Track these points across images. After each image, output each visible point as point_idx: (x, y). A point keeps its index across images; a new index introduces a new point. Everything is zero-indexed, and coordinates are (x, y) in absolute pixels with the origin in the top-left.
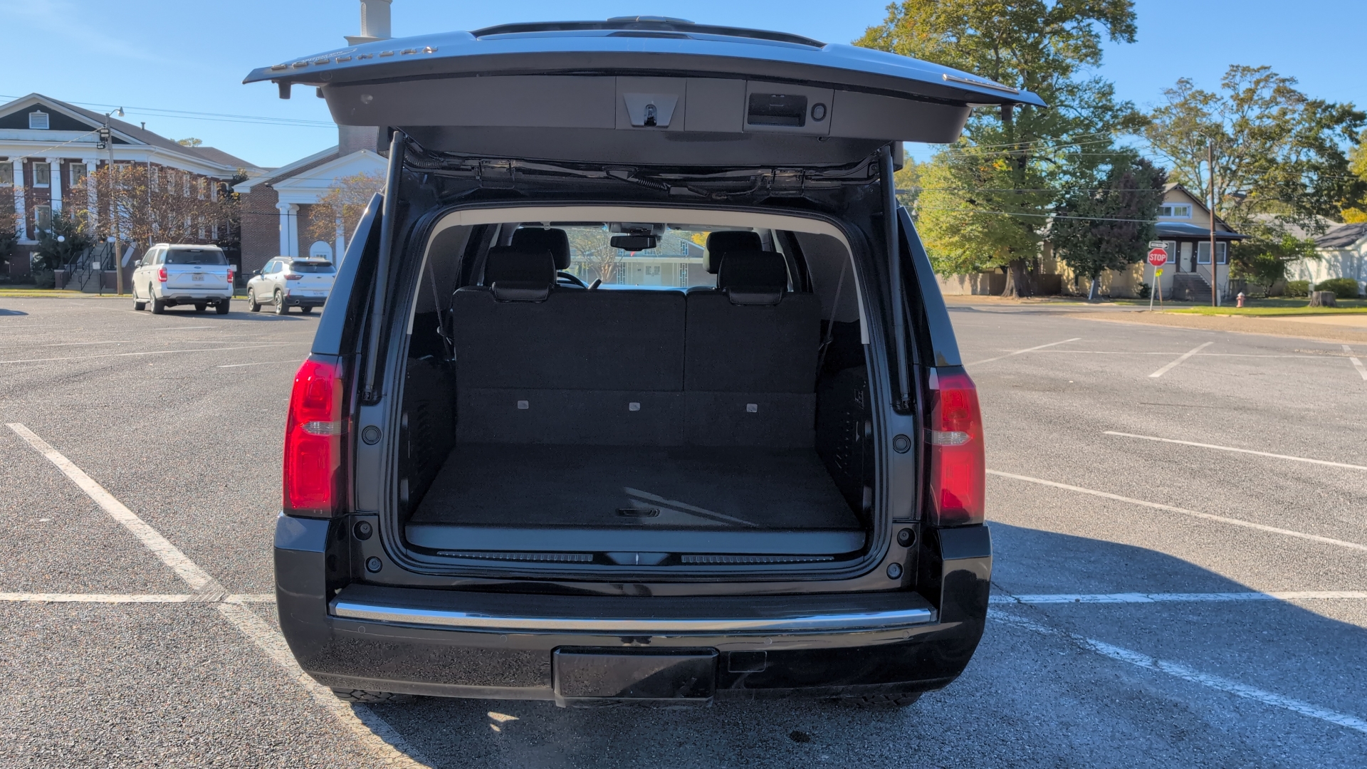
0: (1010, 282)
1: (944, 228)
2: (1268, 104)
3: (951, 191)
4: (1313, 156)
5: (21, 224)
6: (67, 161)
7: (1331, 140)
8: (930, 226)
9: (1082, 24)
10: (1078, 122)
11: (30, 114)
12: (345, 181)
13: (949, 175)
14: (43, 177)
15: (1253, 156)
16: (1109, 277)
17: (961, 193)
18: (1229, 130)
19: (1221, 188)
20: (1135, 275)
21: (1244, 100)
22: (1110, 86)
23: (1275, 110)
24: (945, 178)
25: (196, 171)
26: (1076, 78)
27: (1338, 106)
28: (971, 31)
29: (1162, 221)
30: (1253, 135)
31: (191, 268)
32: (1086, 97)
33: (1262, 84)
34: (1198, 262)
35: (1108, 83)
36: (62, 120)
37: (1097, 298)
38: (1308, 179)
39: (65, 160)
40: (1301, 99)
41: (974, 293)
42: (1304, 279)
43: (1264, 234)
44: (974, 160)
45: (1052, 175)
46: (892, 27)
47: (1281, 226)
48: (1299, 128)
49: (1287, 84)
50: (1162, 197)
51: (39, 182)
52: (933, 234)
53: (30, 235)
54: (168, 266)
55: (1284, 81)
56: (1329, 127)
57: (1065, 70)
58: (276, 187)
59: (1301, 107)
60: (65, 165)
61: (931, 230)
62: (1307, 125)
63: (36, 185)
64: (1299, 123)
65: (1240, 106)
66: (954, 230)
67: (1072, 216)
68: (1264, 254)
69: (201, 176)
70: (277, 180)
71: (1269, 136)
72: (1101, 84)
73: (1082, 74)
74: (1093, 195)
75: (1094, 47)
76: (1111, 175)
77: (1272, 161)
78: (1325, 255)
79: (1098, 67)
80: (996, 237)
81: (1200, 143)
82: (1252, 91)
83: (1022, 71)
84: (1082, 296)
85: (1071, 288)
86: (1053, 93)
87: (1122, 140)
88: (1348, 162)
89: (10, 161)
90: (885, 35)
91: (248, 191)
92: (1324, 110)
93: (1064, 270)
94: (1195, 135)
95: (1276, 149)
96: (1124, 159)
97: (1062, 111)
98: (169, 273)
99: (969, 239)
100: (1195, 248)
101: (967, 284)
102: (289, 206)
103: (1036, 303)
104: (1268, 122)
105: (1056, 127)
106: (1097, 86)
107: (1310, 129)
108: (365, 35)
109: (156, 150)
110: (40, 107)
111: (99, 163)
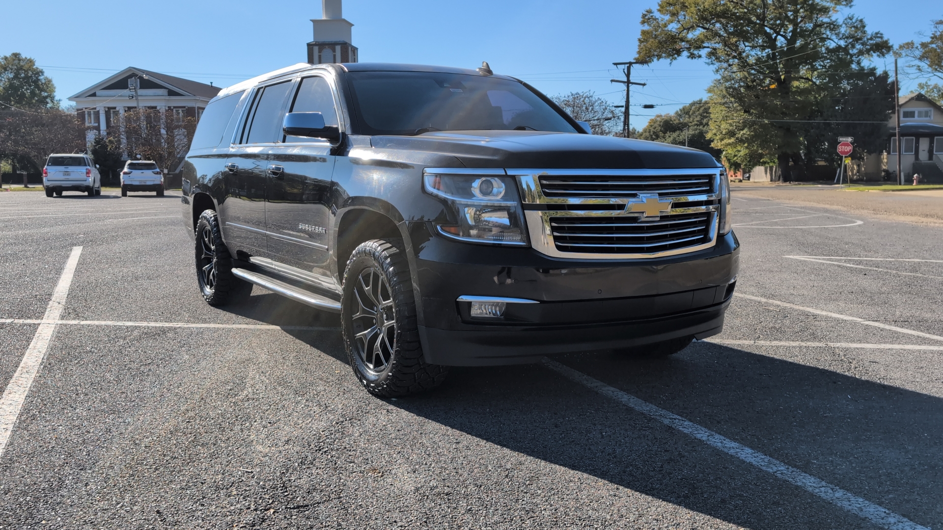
1: (724, 133)
3: (727, 104)
13: (725, 94)
17: (734, 105)
22: (861, 21)
31: (62, 168)
32: (842, 30)
34: (935, 153)
35: (859, 19)
36: (147, 84)
52: (718, 137)
72: (854, 20)
73: (838, 14)
79: (851, 7)
99: (742, 141)
100: (932, 142)
106: (851, 22)
108: (324, 18)
109: (201, 99)
110: (133, 75)
111: (167, 108)
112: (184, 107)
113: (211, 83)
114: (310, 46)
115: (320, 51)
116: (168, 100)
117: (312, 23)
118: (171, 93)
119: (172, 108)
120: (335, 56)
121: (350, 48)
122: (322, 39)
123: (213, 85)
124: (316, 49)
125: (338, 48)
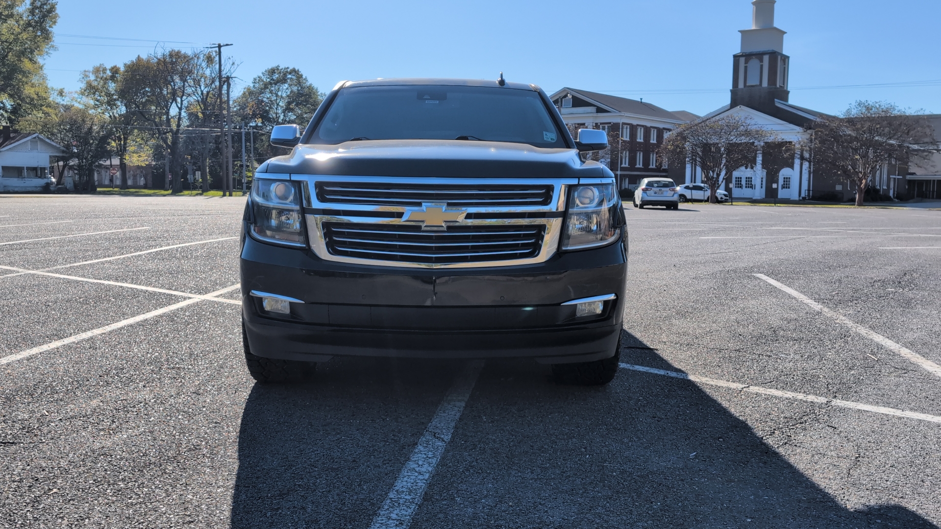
36: (579, 101)
108: (754, 28)
109: (626, 115)
111: (594, 125)
112: (610, 123)
113: (641, 99)
114: (736, 57)
115: (746, 62)
116: (596, 117)
117: (740, 34)
118: (600, 110)
119: (599, 124)
120: (762, 67)
121: (779, 57)
122: (749, 50)
123: (643, 101)
124: (742, 60)
125: (766, 58)
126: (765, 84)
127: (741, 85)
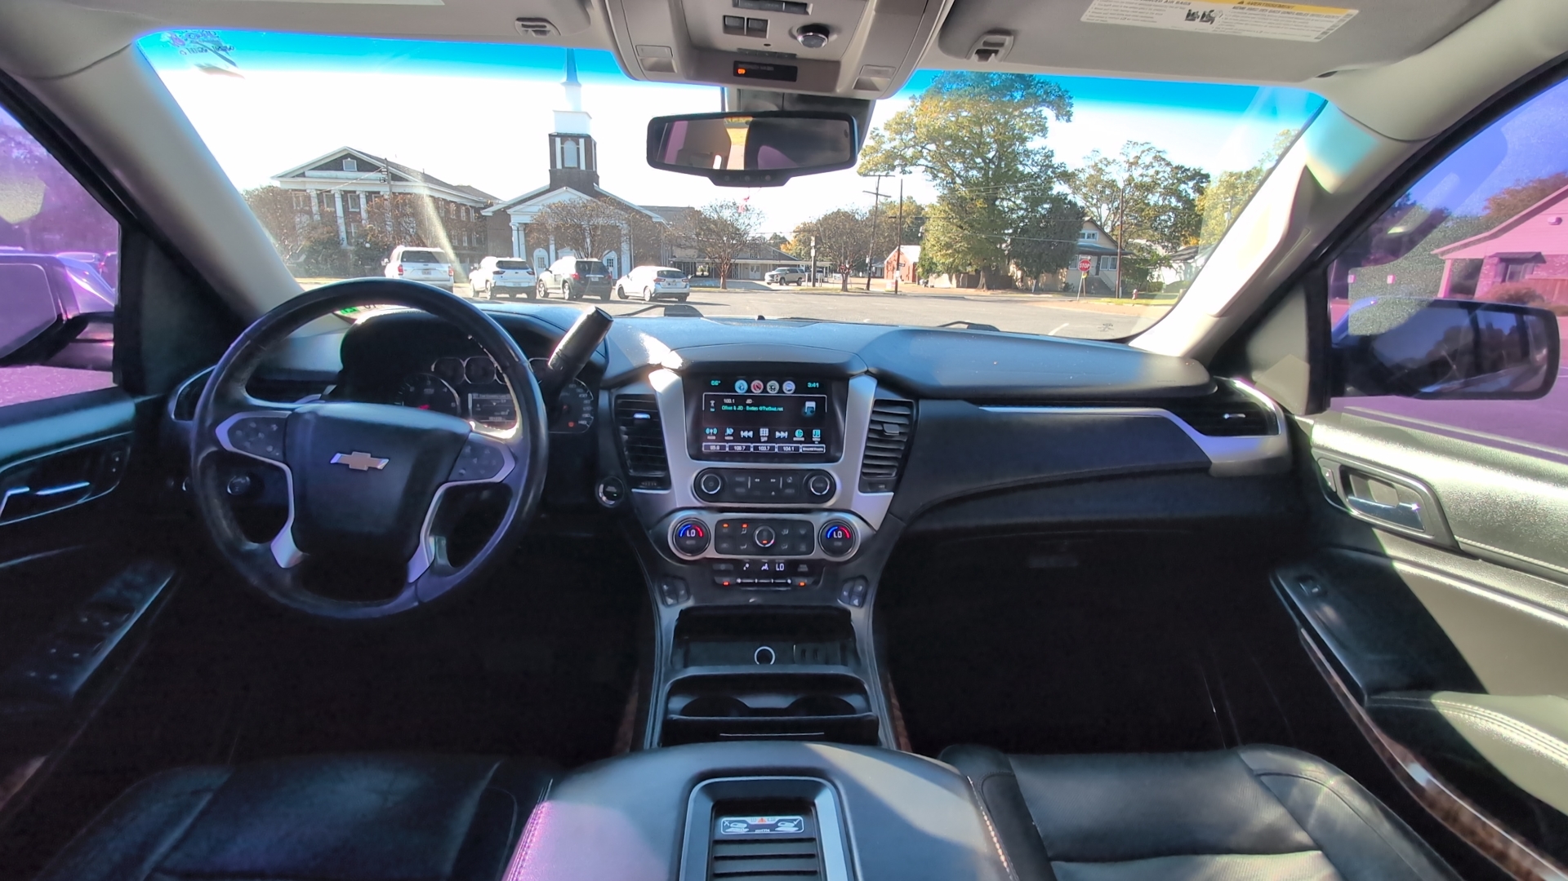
0: (983, 280)
2: (1147, 167)
3: (947, 219)
4: (1174, 202)
5: (343, 235)
6: (346, 192)
7: (1186, 192)
8: (934, 243)
9: (1036, 111)
10: (1030, 176)
11: (344, 161)
12: (550, 207)
13: (947, 209)
14: (355, 205)
15: (1136, 201)
16: (1044, 278)
17: (955, 221)
18: (1121, 185)
19: (1113, 221)
20: (1060, 277)
21: (1133, 164)
22: (1052, 151)
23: (1151, 172)
24: (944, 211)
25: (449, 198)
26: (1029, 145)
27: (1191, 169)
28: (965, 114)
29: (1082, 242)
30: (1136, 186)
31: (421, 265)
32: (1036, 159)
33: (1145, 153)
34: (1099, 269)
35: (1051, 149)
36: (365, 165)
37: (1038, 291)
38: (1169, 218)
39: (344, 191)
40: (1168, 164)
41: (958, 286)
42: (1159, 280)
43: (1139, 251)
44: (963, 199)
45: (1012, 210)
46: (912, 111)
47: (1150, 246)
48: (1166, 183)
49: (1161, 154)
50: (1081, 227)
51: (352, 207)
52: (935, 248)
53: (349, 243)
54: (404, 264)
55: (1159, 152)
56: (1184, 183)
57: (1023, 140)
58: (509, 211)
59: (1168, 169)
60: (345, 195)
61: (934, 246)
62: (1171, 182)
63: (351, 210)
64: (1166, 180)
65: (1130, 166)
66: (948, 246)
67: (1025, 238)
68: (1139, 264)
69: (452, 202)
70: (509, 207)
71: (1148, 188)
72: (1046, 151)
73: (1035, 143)
74: (1038, 224)
75: (1044, 125)
76: (1050, 211)
77: (1148, 204)
78: (1174, 265)
79: (1045, 138)
80: (976, 251)
81: (1103, 192)
82: (1138, 158)
83: (995, 141)
84: (1027, 290)
85: (1018, 284)
86: (1015, 156)
87: (1059, 188)
88: (1195, 206)
89: (332, 192)
90: (907, 116)
91: (490, 214)
92: (1183, 172)
93: (1014, 271)
94: (1099, 187)
95: (1150, 196)
96: (1060, 200)
97: (1021, 168)
98: (404, 268)
99: (959, 252)
100: (1099, 260)
101: (954, 281)
102: (517, 225)
103: (999, 294)
104: (1147, 180)
105: (1015, 178)
106: (1044, 152)
107: (1173, 184)
108: (565, 108)
110: (349, 156)
114: (551, 137)
115: (562, 143)
117: (553, 112)
120: (578, 149)
122: (563, 131)
124: (558, 140)
125: (582, 141)
126: (583, 167)
127: (559, 166)
